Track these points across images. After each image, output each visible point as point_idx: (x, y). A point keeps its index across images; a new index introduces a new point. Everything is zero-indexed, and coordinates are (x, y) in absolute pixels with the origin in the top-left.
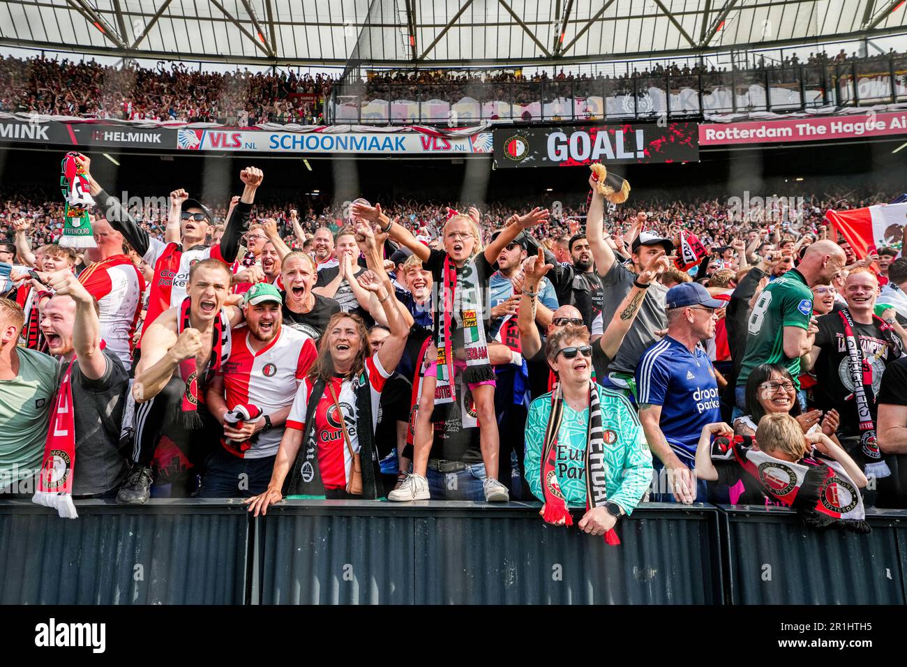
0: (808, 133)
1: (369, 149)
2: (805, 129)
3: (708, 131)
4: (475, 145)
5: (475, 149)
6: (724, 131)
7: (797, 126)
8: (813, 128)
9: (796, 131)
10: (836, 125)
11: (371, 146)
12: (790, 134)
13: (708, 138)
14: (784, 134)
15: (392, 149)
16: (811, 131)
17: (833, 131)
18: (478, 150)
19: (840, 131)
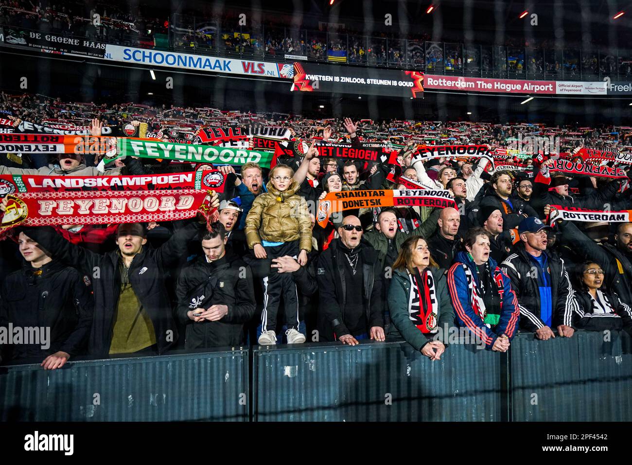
0: (483, 87)
1: (204, 68)
2: (481, 84)
3: (429, 79)
4: (282, 72)
5: (281, 75)
6: (438, 80)
7: (477, 82)
8: (485, 84)
9: (476, 85)
10: (497, 84)
11: (205, 65)
12: (473, 87)
13: (429, 84)
14: (470, 86)
15: (221, 69)
16: (484, 86)
17: (495, 88)
18: (283, 76)
19: (499, 88)
